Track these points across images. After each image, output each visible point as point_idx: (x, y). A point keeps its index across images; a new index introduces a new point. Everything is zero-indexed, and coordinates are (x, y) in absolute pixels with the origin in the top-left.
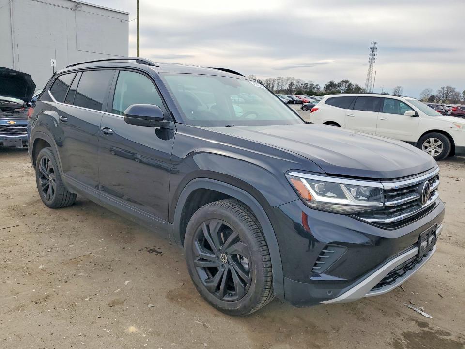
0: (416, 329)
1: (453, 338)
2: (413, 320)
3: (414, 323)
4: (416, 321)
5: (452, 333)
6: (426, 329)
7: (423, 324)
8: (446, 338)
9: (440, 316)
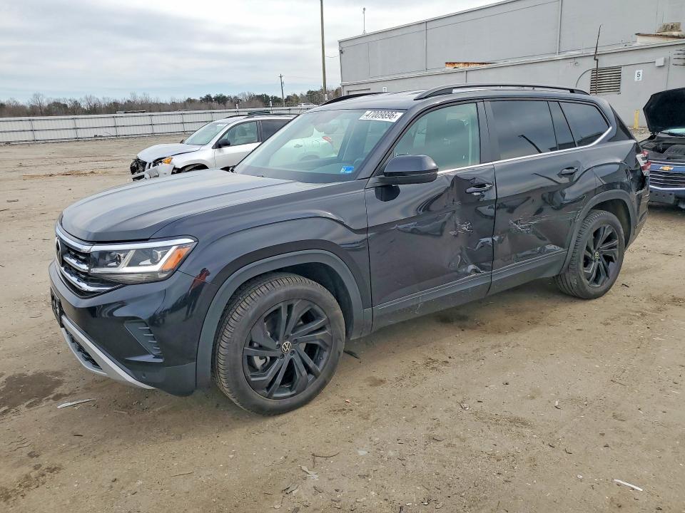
0: (58, 390)
1: (22, 407)
2: (70, 394)
3: (67, 393)
4: (66, 395)
5: (26, 409)
6: (51, 396)
7: (58, 398)
8: (28, 403)
9: (52, 415)
